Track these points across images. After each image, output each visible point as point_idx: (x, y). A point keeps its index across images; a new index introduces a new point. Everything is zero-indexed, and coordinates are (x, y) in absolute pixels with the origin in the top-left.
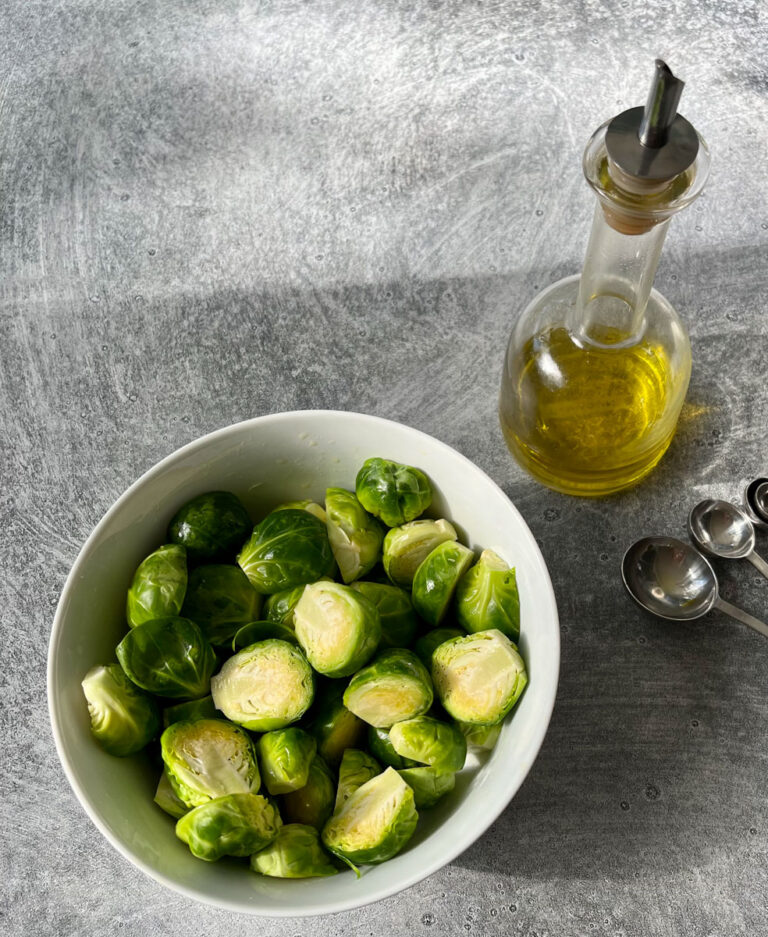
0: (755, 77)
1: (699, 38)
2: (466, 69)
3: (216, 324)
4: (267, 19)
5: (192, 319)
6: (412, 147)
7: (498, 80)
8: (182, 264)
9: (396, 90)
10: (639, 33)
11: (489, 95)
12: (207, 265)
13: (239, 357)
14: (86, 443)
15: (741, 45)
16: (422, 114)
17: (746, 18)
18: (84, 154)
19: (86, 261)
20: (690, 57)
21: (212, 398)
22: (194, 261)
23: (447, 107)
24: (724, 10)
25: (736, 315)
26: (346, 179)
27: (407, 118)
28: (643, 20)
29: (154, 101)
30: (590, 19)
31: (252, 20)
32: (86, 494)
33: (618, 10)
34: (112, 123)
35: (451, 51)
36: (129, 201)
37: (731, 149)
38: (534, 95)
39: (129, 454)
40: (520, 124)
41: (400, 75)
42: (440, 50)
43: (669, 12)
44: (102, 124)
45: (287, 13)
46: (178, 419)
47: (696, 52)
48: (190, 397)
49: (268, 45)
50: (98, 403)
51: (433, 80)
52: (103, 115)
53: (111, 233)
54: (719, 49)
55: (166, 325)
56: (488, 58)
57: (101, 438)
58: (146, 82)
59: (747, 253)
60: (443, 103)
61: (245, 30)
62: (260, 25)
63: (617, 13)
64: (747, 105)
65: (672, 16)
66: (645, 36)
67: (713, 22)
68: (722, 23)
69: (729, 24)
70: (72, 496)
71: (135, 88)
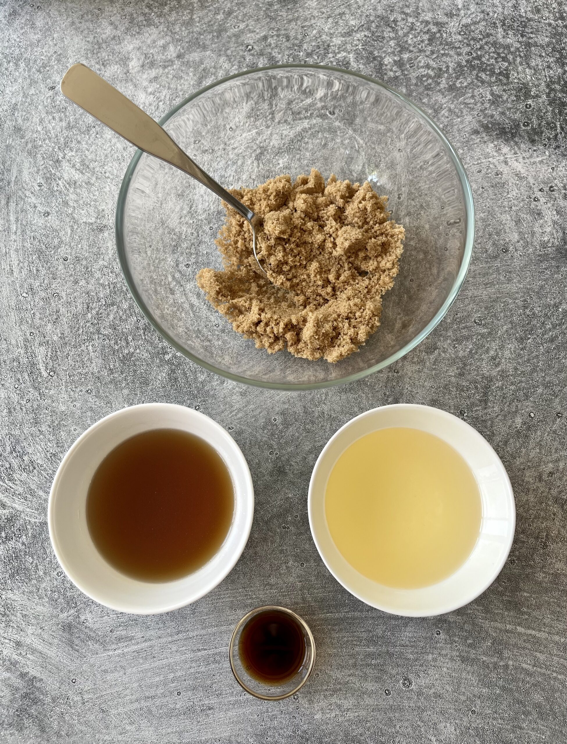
0: (504, 128)
1: (464, 95)
2: (294, 120)
3: (111, 317)
4: (150, 71)
5: (94, 312)
6: (254, 180)
7: (317, 129)
8: (87, 268)
9: (244, 135)
10: (421, 90)
11: (310, 140)
12: (105, 269)
13: (128, 343)
14: (18, 408)
15: (496, 101)
16: (261, 153)
17: (501, 77)
18: (16, 177)
19: (19, 264)
20: (457, 111)
21: (108, 375)
22: (96, 267)
23: (280, 148)
24: (484, 70)
25: (480, 320)
26: (207, 204)
27: (251, 156)
28: (424, 79)
29: (67, 136)
30: (386, 78)
31: (139, 72)
32: (18, 448)
33: (406, 69)
34: (36, 153)
35: (284, 106)
36: (50, 217)
37: (483, 188)
38: (342, 141)
39: (49, 418)
40: (332, 163)
41: (247, 125)
42: (276, 106)
43: (444, 72)
44: (30, 153)
45: (165, 67)
46: (84, 390)
47: (462, 106)
48: (92, 373)
49: (151, 94)
50: (27, 377)
51: (271, 128)
52: (30, 146)
53: (36, 242)
54: (479, 105)
55: (75, 316)
56: (309, 112)
57: (29, 405)
58: (61, 120)
59: (491, 271)
60: (277, 146)
61: (134, 80)
62: (145, 76)
63: (406, 73)
64: (496, 151)
65: (446, 75)
66: (425, 92)
67: (475, 81)
68: (483, 82)
69: (488, 83)
70: (8, 449)
71: (53, 124)
